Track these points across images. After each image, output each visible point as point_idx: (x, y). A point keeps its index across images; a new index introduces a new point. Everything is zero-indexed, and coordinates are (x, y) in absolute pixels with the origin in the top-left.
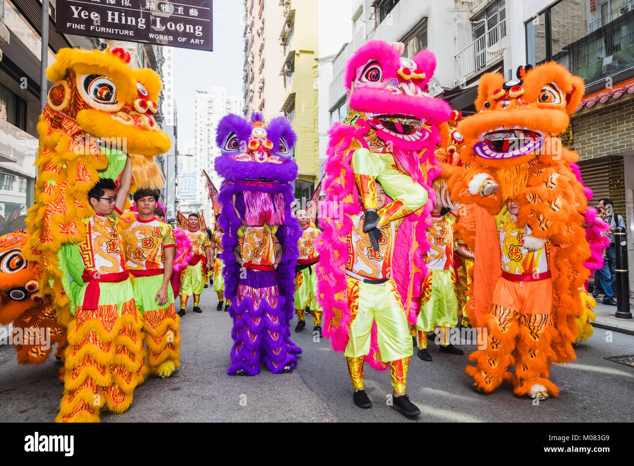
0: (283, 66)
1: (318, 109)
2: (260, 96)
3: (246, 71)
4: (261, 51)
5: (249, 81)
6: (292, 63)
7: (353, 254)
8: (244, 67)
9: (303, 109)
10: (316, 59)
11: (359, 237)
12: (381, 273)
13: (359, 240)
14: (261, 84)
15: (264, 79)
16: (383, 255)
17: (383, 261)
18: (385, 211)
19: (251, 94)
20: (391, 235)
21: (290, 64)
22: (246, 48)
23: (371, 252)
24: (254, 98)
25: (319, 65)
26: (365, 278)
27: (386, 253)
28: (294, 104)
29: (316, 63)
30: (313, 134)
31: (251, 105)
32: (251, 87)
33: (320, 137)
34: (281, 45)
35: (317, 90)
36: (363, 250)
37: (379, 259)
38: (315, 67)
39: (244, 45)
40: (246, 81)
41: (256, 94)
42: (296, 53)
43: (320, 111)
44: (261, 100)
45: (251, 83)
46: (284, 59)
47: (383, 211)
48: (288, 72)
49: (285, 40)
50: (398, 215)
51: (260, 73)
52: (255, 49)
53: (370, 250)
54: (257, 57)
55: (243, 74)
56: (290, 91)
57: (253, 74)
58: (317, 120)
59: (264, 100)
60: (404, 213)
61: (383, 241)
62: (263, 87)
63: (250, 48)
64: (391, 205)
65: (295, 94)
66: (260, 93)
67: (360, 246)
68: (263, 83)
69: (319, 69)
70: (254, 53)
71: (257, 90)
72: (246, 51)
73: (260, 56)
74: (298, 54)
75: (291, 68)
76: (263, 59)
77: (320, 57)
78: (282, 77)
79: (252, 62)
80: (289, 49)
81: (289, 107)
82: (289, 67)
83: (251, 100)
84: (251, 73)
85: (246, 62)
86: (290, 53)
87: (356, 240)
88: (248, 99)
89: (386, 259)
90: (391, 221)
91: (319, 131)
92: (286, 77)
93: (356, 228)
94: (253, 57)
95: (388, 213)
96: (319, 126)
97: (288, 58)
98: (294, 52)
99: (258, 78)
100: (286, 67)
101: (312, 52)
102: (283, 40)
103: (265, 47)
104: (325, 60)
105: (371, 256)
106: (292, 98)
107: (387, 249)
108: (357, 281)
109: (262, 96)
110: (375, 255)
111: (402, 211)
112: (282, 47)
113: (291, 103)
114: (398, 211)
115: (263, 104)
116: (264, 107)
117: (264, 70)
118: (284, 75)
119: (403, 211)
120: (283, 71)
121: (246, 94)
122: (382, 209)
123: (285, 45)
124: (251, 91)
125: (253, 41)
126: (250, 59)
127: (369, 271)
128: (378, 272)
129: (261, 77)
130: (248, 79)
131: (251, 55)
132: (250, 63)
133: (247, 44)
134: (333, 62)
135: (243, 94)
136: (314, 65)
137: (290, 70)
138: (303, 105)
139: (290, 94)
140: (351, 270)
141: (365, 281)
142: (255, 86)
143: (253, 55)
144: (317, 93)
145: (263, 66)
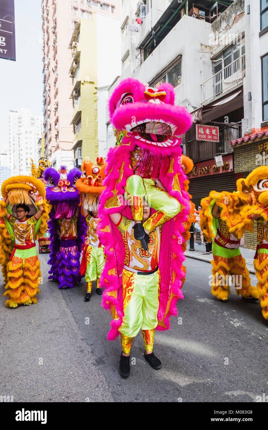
0: (72, 92)
1: (97, 123)
2: (55, 114)
3: (45, 97)
4: (55, 83)
5: (47, 104)
6: (78, 90)
7: (129, 255)
8: (44, 94)
9: (87, 123)
10: (96, 88)
11: (132, 241)
12: (150, 266)
13: (133, 243)
14: (56, 106)
15: (58, 103)
16: (151, 253)
17: (151, 257)
18: (151, 220)
19: (49, 113)
20: (157, 237)
21: (77, 90)
22: (45, 81)
23: (142, 252)
24: (51, 115)
25: (98, 92)
26: (138, 271)
27: (154, 251)
28: (80, 119)
29: (95, 91)
30: (94, 140)
31: (49, 120)
32: (49, 108)
33: (99, 143)
34: (70, 77)
35: (97, 110)
36: (136, 251)
37: (149, 256)
38: (95, 93)
39: (43, 79)
40: (45, 104)
41: (53, 113)
42: (81, 82)
43: (99, 124)
44: (56, 117)
45: (49, 105)
46: (73, 87)
47: (150, 220)
48: (76, 96)
49: (73, 73)
50: (161, 222)
51: (55, 98)
52: (51, 81)
53: (142, 250)
54: (53, 87)
55: (43, 99)
56: (77, 110)
57: (50, 99)
58: (97, 130)
59: (58, 117)
60: (165, 220)
61: (151, 242)
62: (57, 108)
63: (48, 81)
64: (155, 215)
65: (81, 112)
66: (55, 112)
67: (134, 248)
68: (57, 105)
69: (98, 95)
70: (50, 84)
71: (53, 110)
72: (44, 83)
73: (55, 86)
74: (83, 84)
75: (77, 93)
76: (57, 89)
77: (98, 86)
78: (72, 100)
79: (49, 90)
80: (76, 80)
81: (77, 121)
82: (76, 93)
83: (49, 117)
84: (48, 98)
85: (45, 91)
86: (77, 82)
87: (131, 244)
88: (47, 116)
89: (154, 255)
90: (156, 227)
91: (99, 138)
92: (74, 100)
93: (130, 234)
94: (50, 87)
95: (153, 221)
96: (99, 135)
97: (75, 86)
98: (80, 82)
99: (53, 101)
100: (74, 93)
101: (93, 83)
102: (72, 73)
103: (58, 80)
104: (102, 89)
105: (143, 254)
106: (79, 114)
107: (155, 247)
108: (132, 273)
109: (56, 114)
110: (145, 253)
111: (163, 219)
112: (71, 79)
113: (78, 119)
114: (161, 220)
115: (58, 120)
116: (58, 121)
117: (57, 96)
118: (73, 98)
119: (165, 219)
120: (72, 95)
121: (45, 113)
122: (149, 219)
123: (73, 77)
124: (49, 110)
125: (49, 75)
126: (47, 88)
127: (141, 266)
128: (148, 266)
129: (56, 101)
130: (46, 102)
131: (48, 86)
132: (48, 91)
133: (45, 78)
134: (109, 90)
135: (43, 113)
136: (95, 92)
137: (77, 95)
138: (87, 120)
139: (78, 112)
140: (128, 266)
141: (139, 273)
142: (52, 107)
143: (50, 86)
144: (97, 112)
145: (57, 93)
